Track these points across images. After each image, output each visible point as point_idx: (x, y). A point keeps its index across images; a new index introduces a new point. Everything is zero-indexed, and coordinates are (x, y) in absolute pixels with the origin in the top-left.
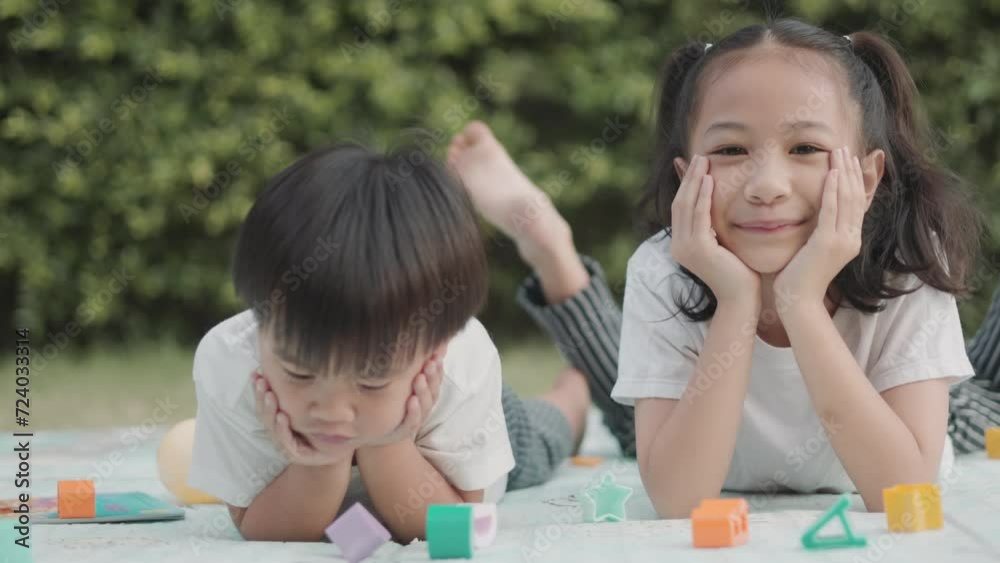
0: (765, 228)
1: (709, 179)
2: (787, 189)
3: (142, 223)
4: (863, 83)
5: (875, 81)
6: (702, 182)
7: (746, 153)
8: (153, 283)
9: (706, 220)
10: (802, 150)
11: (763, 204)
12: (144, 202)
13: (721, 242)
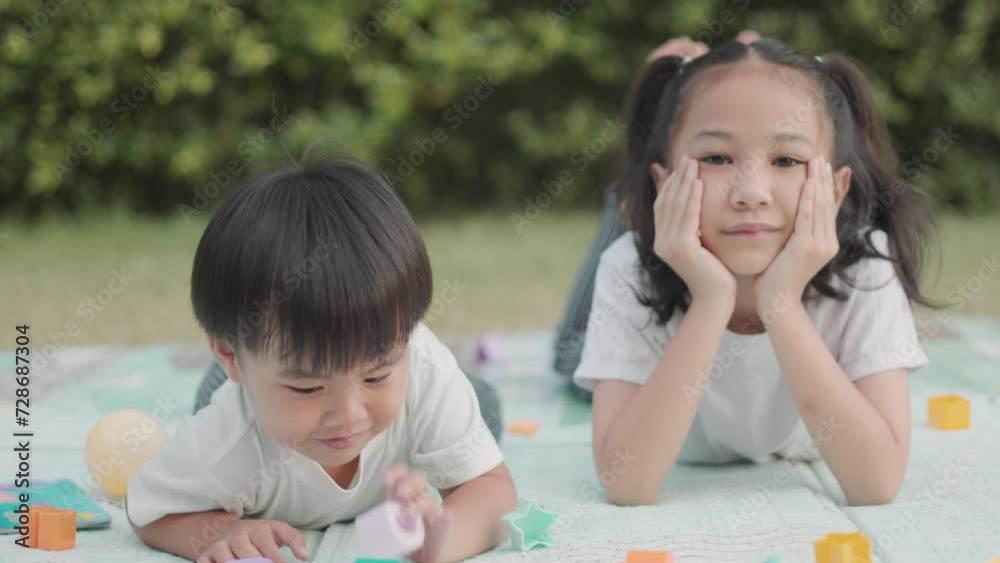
0: (748, 231)
1: (699, 184)
2: (768, 198)
3: (91, 90)
4: (837, 102)
5: (845, 102)
6: (692, 186)
7: (731, 161)
8: (102, 149)
9: (695, 223)
10: (782, 161)
11: (748, 209)
12: (93, 69)
13: (704, 244)
